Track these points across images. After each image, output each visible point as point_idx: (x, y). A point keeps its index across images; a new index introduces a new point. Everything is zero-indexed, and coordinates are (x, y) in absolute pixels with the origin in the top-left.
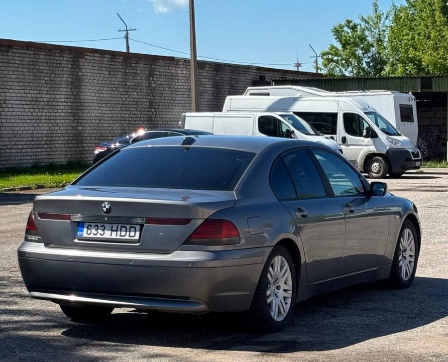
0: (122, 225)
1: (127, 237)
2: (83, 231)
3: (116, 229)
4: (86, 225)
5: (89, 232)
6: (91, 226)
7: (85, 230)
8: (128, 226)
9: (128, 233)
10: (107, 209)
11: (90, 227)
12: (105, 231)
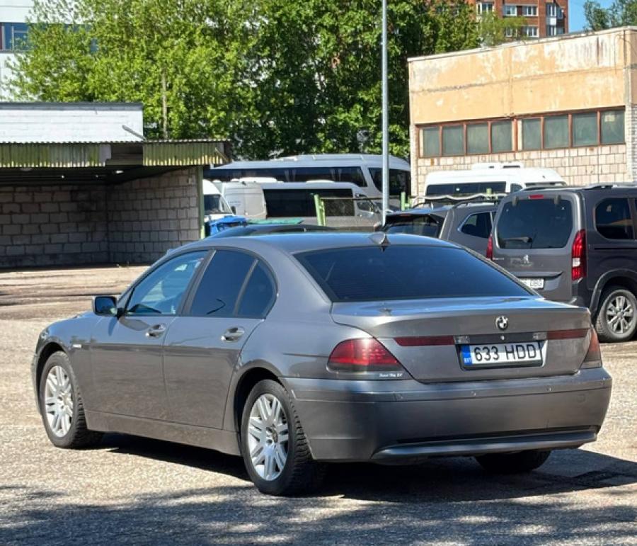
0: (518, 344)
1: (527, 359)
2: (470, 356)
3: (511, 350)
4: (472, 348)
5: (479, 357)
6: (479, 349)
7: (473, 354)
8: (524, 345)
9: (527, 353)
10: (505, 325)
11: (477, 351)
12: (499, 353)
